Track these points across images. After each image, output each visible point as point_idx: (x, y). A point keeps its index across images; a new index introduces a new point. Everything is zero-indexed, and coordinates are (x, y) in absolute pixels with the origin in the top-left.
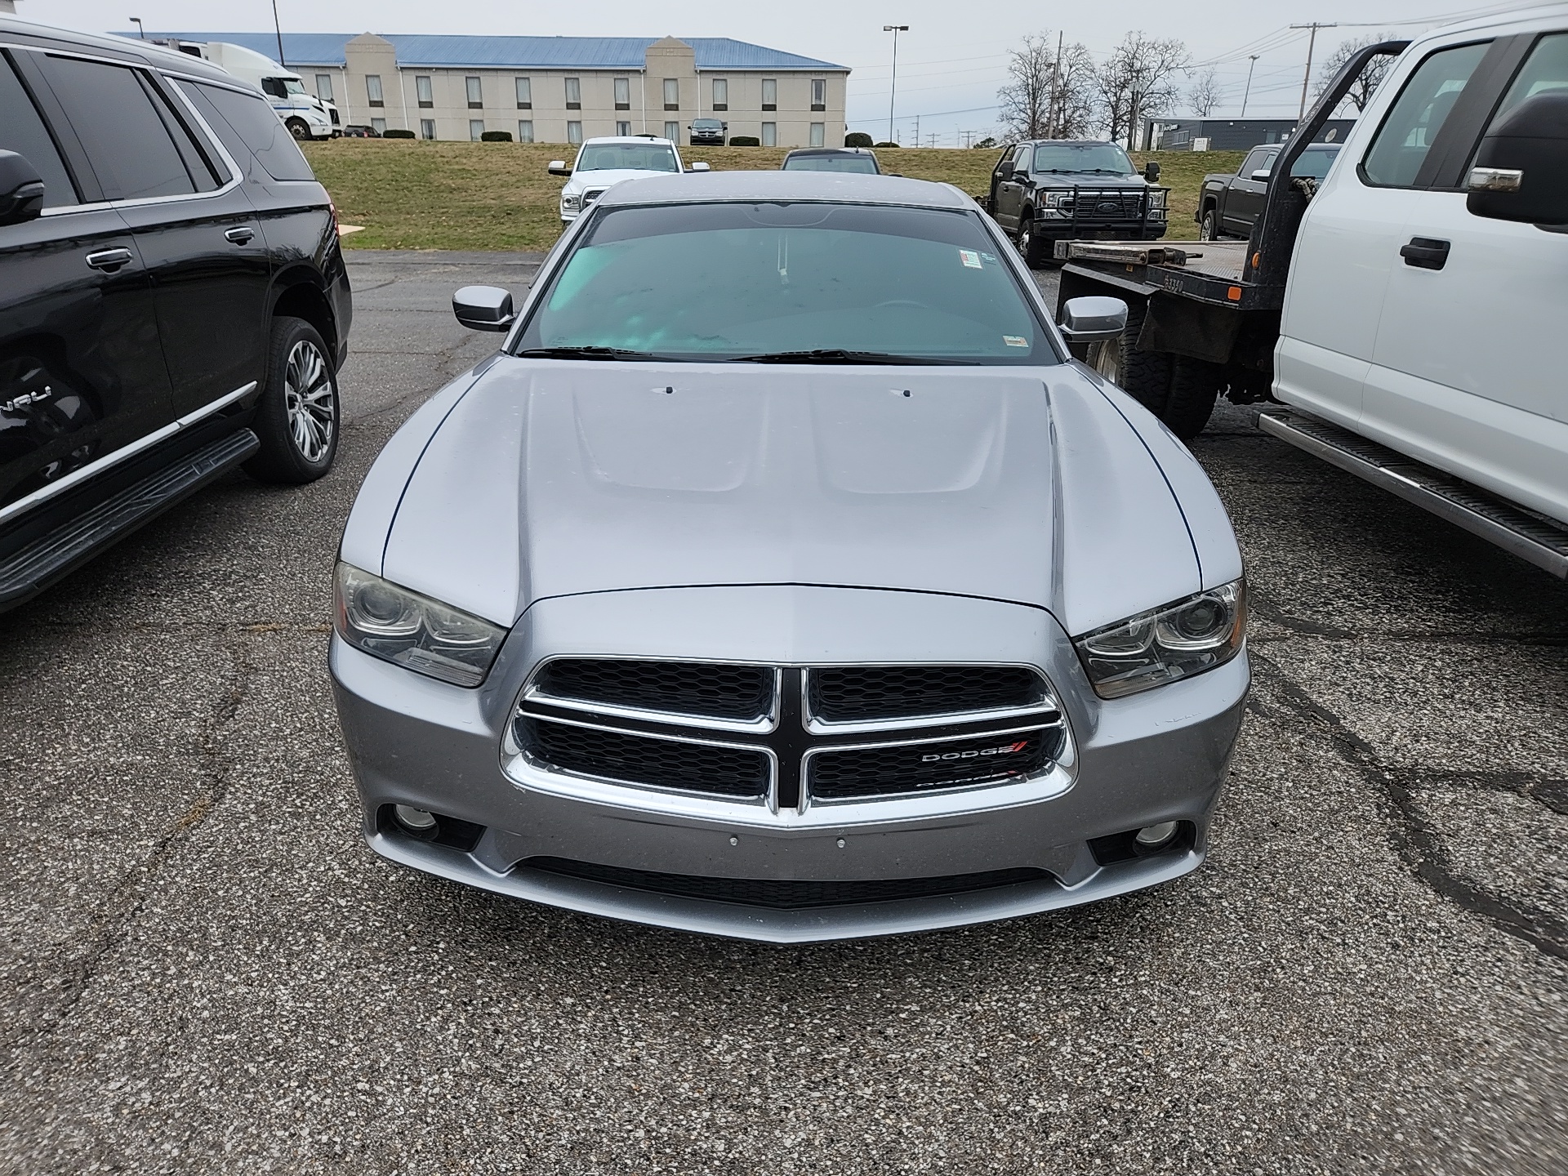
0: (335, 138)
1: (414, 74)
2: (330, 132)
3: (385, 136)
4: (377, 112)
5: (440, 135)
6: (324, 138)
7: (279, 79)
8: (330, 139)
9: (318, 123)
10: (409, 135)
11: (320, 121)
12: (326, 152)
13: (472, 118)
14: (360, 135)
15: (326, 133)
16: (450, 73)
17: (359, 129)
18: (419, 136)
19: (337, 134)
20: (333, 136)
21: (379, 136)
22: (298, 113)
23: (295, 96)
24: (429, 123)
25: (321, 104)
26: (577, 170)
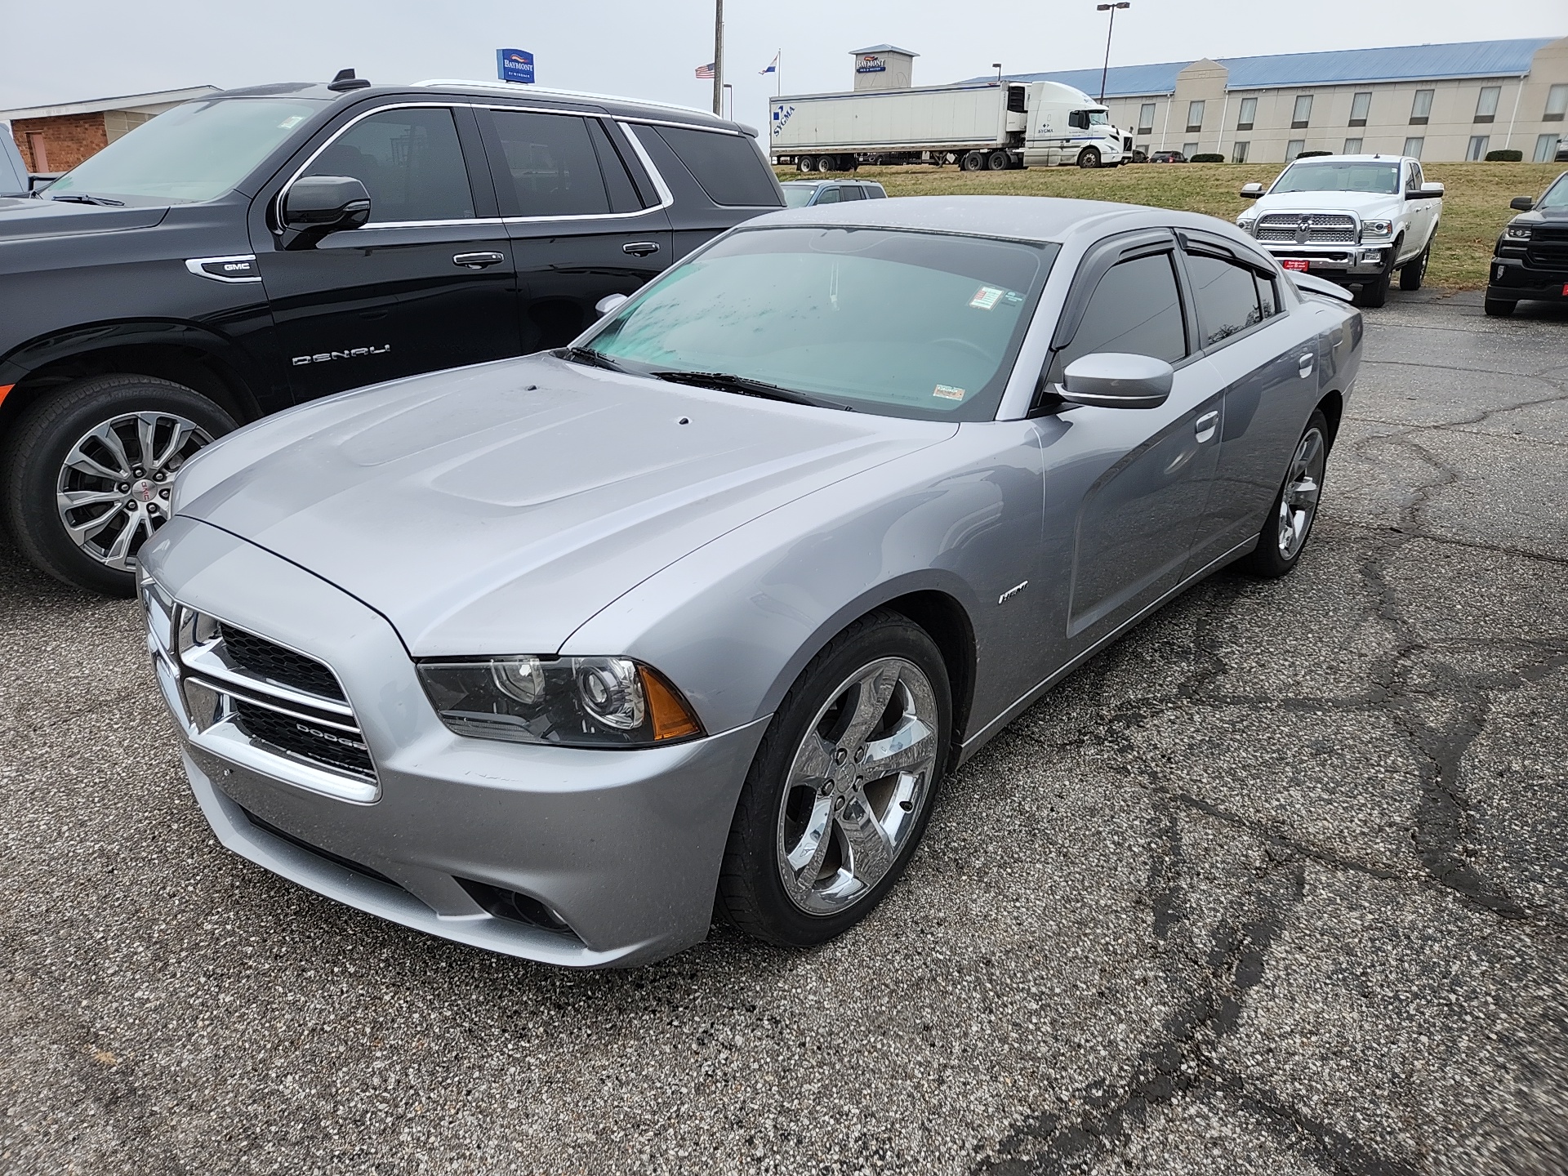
0: (1123, 164)
1: (1240, 97)
2: (1120, 159)
3: (1192, 161)
4: (1192, 137)
5: (1250, 158)
6: (1113, 165)
7: (1086, 111)
8: (1120, 166)
9: (1110, 151)
10: (1218, 159)
11: (1112, 149)
12: (1106, 178)
13: (1292, 139)
14: (1165, 161)
15: (1115, 160)
16: (1281, 92)
17: (1167, 155)
18: (1228, 159)
19: (1126, 161)
20: (1121, 163)
21: (1185, 161)
22: (1094, 143)
23: (1096, 127)
24: (1243, 146)
25: (1118, 133)
26: (1270, 193)
